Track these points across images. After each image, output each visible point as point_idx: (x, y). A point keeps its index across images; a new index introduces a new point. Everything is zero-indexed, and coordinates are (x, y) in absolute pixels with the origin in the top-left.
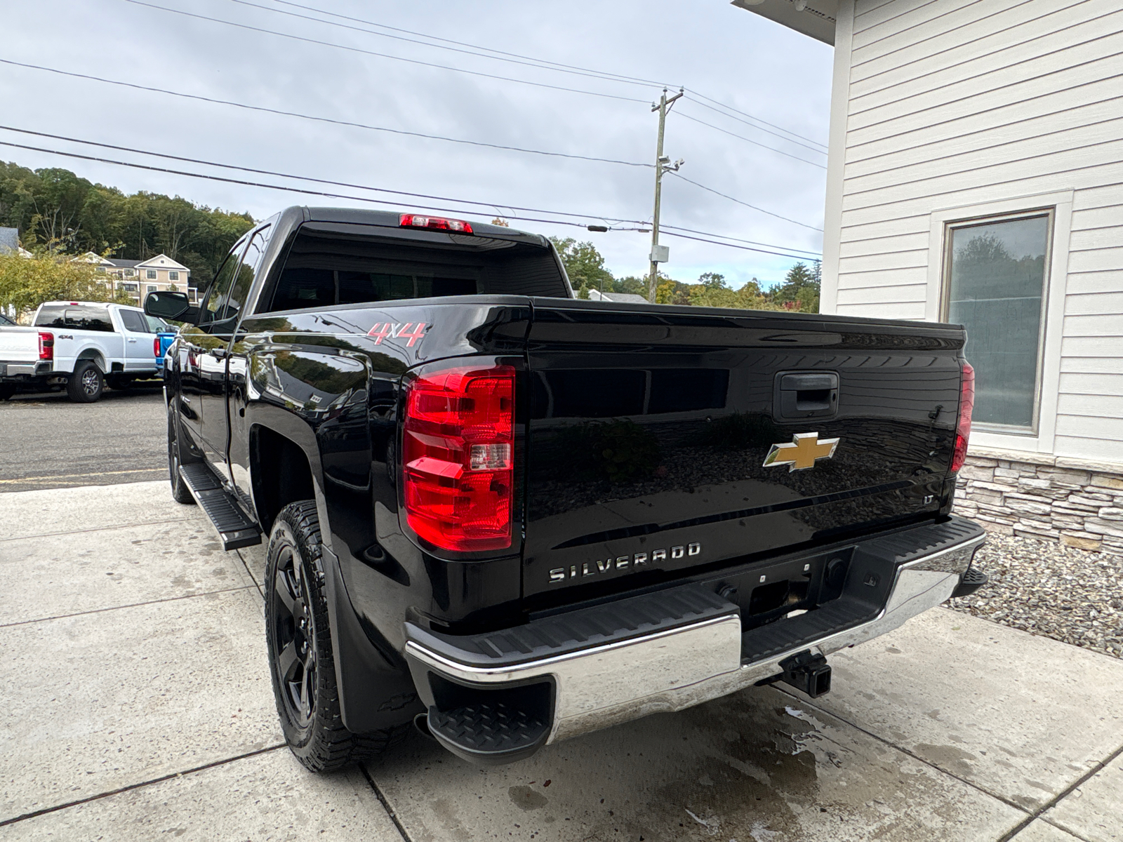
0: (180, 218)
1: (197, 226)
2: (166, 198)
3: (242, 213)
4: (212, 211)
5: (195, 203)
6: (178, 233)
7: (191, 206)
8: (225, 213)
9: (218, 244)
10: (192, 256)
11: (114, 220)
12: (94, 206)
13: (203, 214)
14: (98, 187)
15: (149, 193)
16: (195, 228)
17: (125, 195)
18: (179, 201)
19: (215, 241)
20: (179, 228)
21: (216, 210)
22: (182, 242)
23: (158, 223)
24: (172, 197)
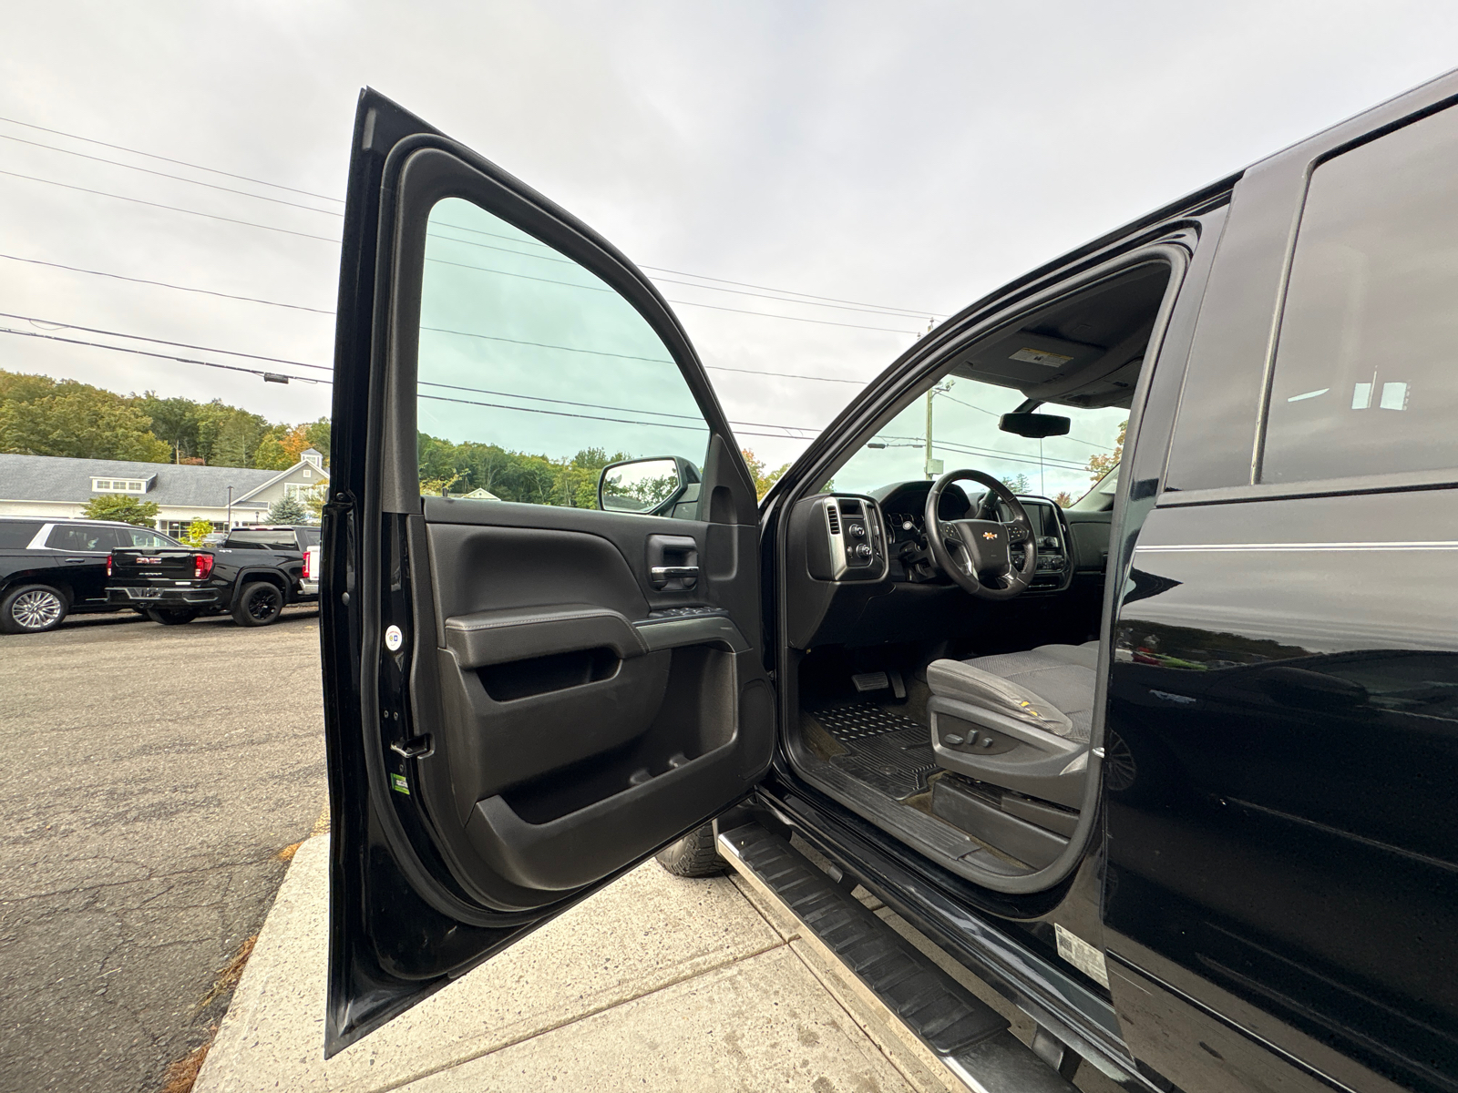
0: (494, 461)
1: (506, 466)
2: (484, 446)
3: (540, 455)
4: (518, 454)
5: (505, 449)
6: (492, 471)
7: (502, 451)
8: (527, 455)
9: (522, 480)
10: (502, 489)
11: (444, 464)
12: (431, 454)
13: (511, 457)
14: (436, 440)
15: (472, 442)
16: (504, 467)
17: (454, 445)
18: (493, 447)
19: (519, 477)
20: (493, 468)
21: (521, 453)
22: (494, 479)
23: (477, 465)
24: (488, 445)
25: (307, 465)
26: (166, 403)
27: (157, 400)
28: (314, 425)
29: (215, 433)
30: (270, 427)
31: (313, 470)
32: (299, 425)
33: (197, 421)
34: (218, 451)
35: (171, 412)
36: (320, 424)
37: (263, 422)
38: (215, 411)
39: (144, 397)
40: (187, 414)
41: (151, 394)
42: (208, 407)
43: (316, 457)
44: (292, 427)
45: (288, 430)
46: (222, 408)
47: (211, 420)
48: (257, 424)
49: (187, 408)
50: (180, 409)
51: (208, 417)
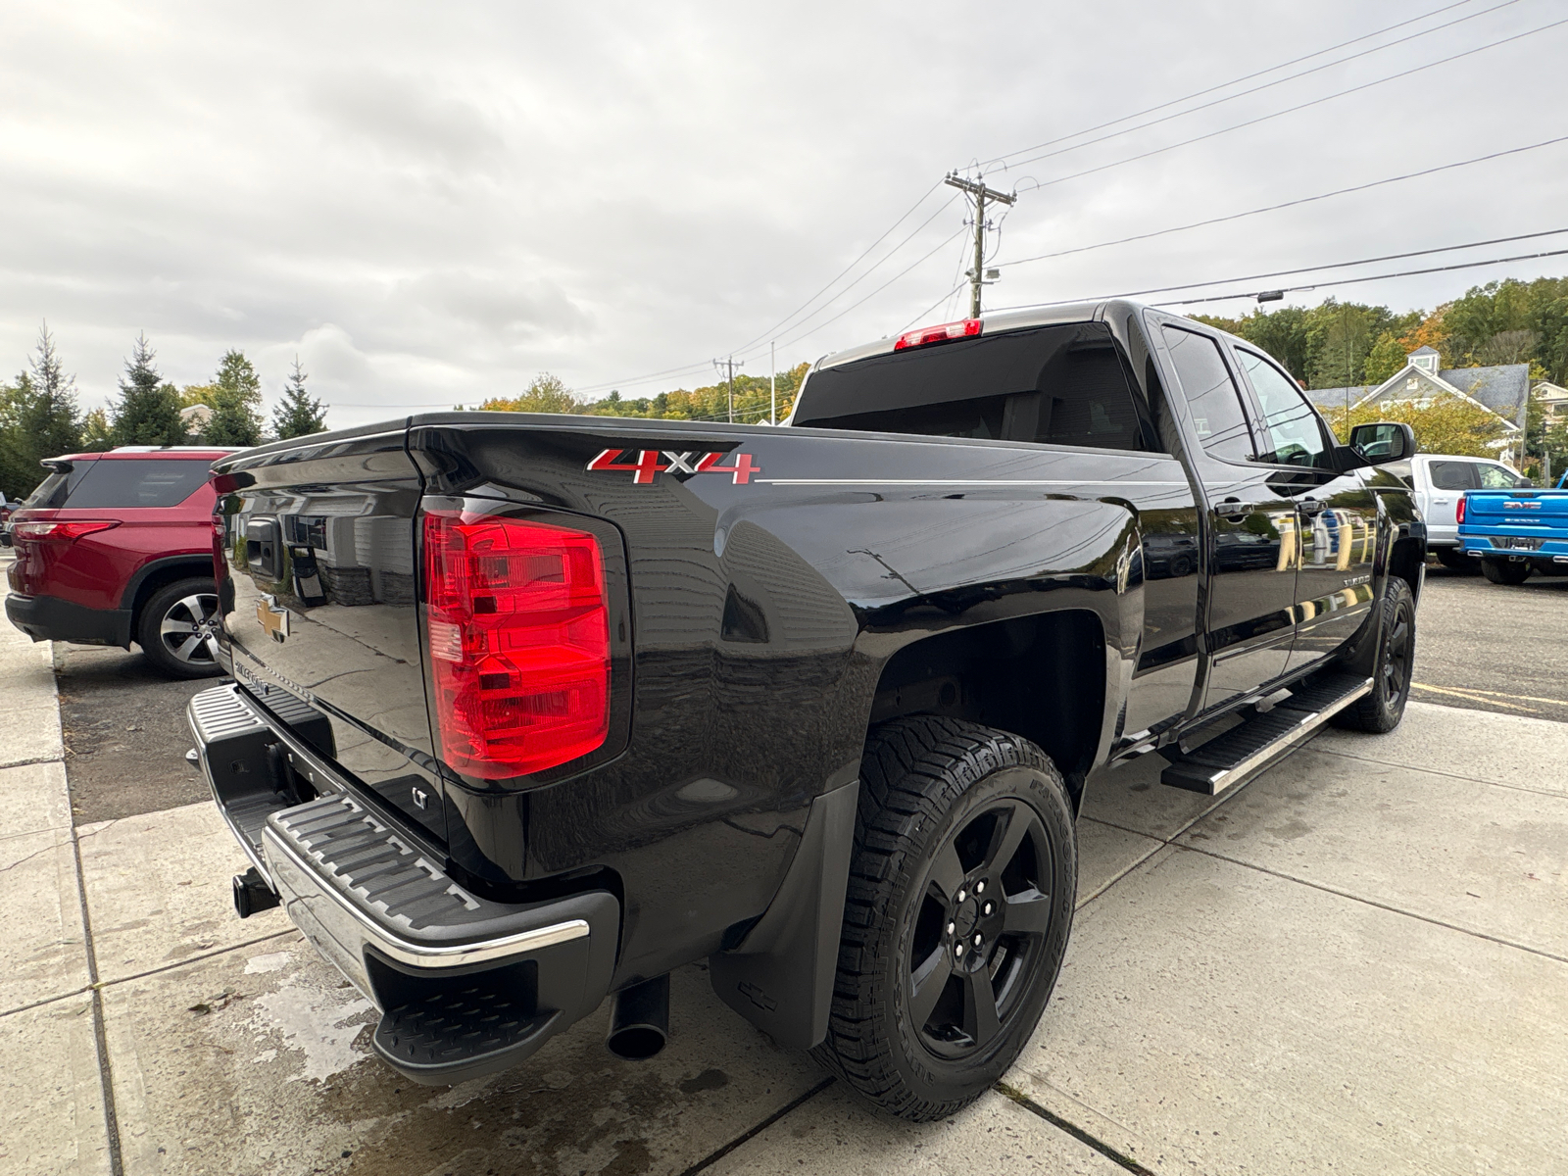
25: (1413, 371)
26: (1272, 318)
27: (1265, 317)
28: (1459, 302)
29: (1319, 344)
30: (1396, 319)
31: (1422, 377)
32: (1438, 308)
33: (1305, 332)
34: (1320, 368)
35: (1278, 327)
36: (1468, 299)
37: (1387, 315)
38: (1327, 314)
39: (1252, 316)
40: (1295, 326)
41: (1259, 311)
42: (1320, 311)
43: (1430, 357)
44: (1427, 312)
45: (1423, 318)
46: (1335, 308)
47: (1321, 327)
48: (1379, 320)
49: (1294, 319)
50: (1287, 322)
51: (1317, 324)
